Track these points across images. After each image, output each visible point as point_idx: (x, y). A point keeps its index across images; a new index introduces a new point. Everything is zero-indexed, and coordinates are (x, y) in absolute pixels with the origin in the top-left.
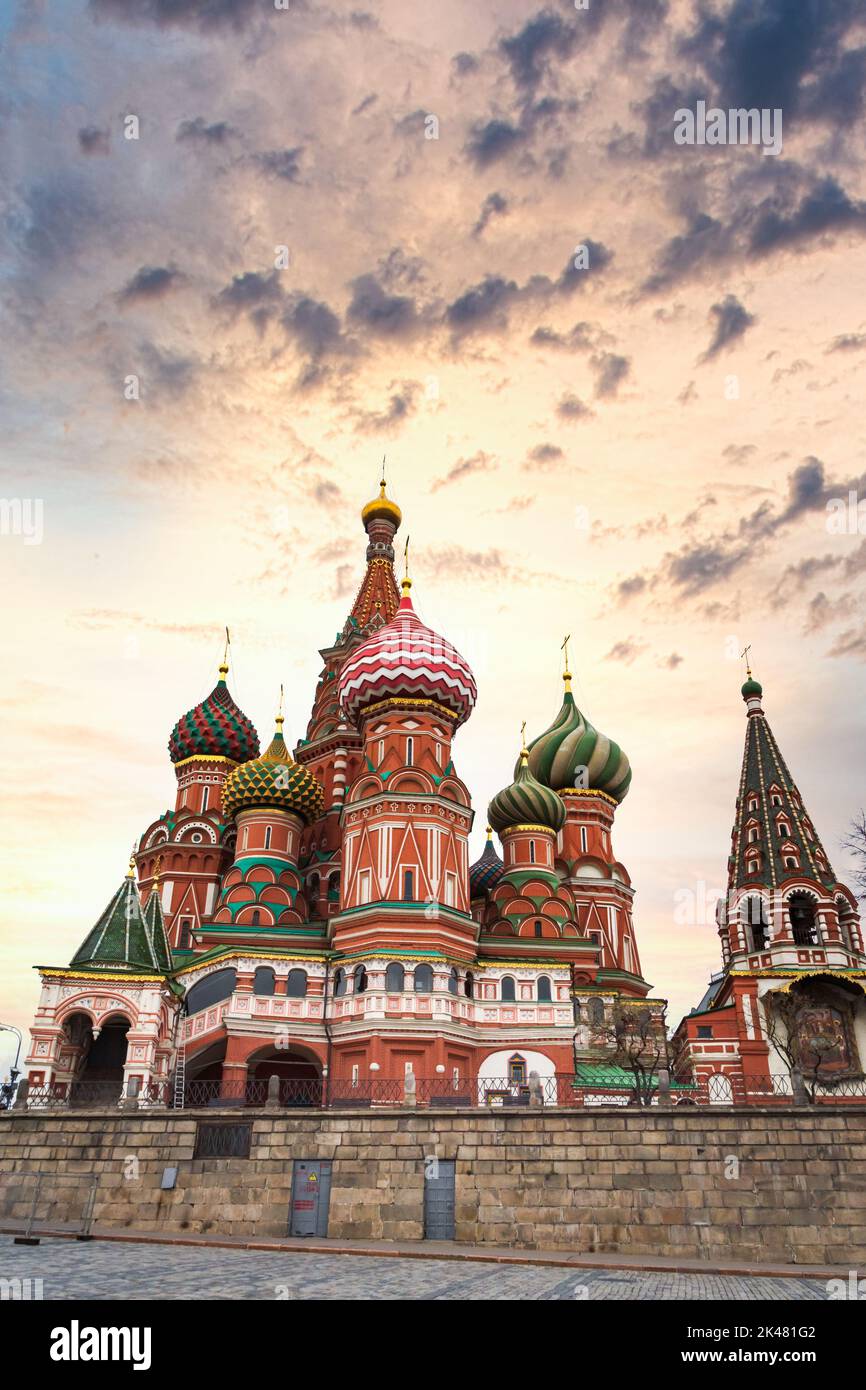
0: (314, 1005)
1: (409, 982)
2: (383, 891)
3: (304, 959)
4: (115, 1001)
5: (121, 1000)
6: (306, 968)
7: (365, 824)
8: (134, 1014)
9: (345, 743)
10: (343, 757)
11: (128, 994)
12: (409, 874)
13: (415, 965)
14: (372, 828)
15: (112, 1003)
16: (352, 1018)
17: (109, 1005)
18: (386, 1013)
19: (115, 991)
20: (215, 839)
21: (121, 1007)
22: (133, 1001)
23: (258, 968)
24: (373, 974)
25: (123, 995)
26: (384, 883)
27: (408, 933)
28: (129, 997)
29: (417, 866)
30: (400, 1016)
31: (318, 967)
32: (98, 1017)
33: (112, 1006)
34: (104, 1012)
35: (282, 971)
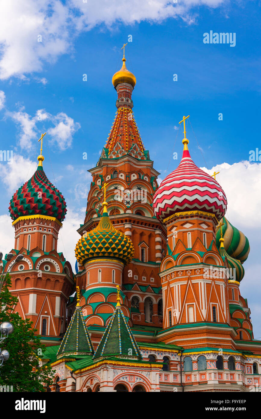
0: (175, 376)
1: (226, 365)
2: (205, 317)
3: (170, 351)
4: (138, 377)
5: (141, 377)
6: (170, 356)
7: (189, 279)
8: (148, 384)
9: (130, 221)
10: (130, 229)
11: (144, 374)
12: (214, 308)
13: (229, 357)
14: (194, 281)
15: (137, 379)
16: (199, 383)
17: (136, 379)
18: (219, 381)
19: (138, 372)
20: (59, 269)
21: (142, 381)
22: (147, 377)
23: (150, 356)
24: (211, 361)
25: (143, 374)
26: (204, 312)
27: (218, 340)
28: (145, 375)
29: (217, 304)
30: (224, 383)
31: (175, 356)
32: (132, 387)
33: (138, 380)
34: (134, 383)
35: (160, 357)
